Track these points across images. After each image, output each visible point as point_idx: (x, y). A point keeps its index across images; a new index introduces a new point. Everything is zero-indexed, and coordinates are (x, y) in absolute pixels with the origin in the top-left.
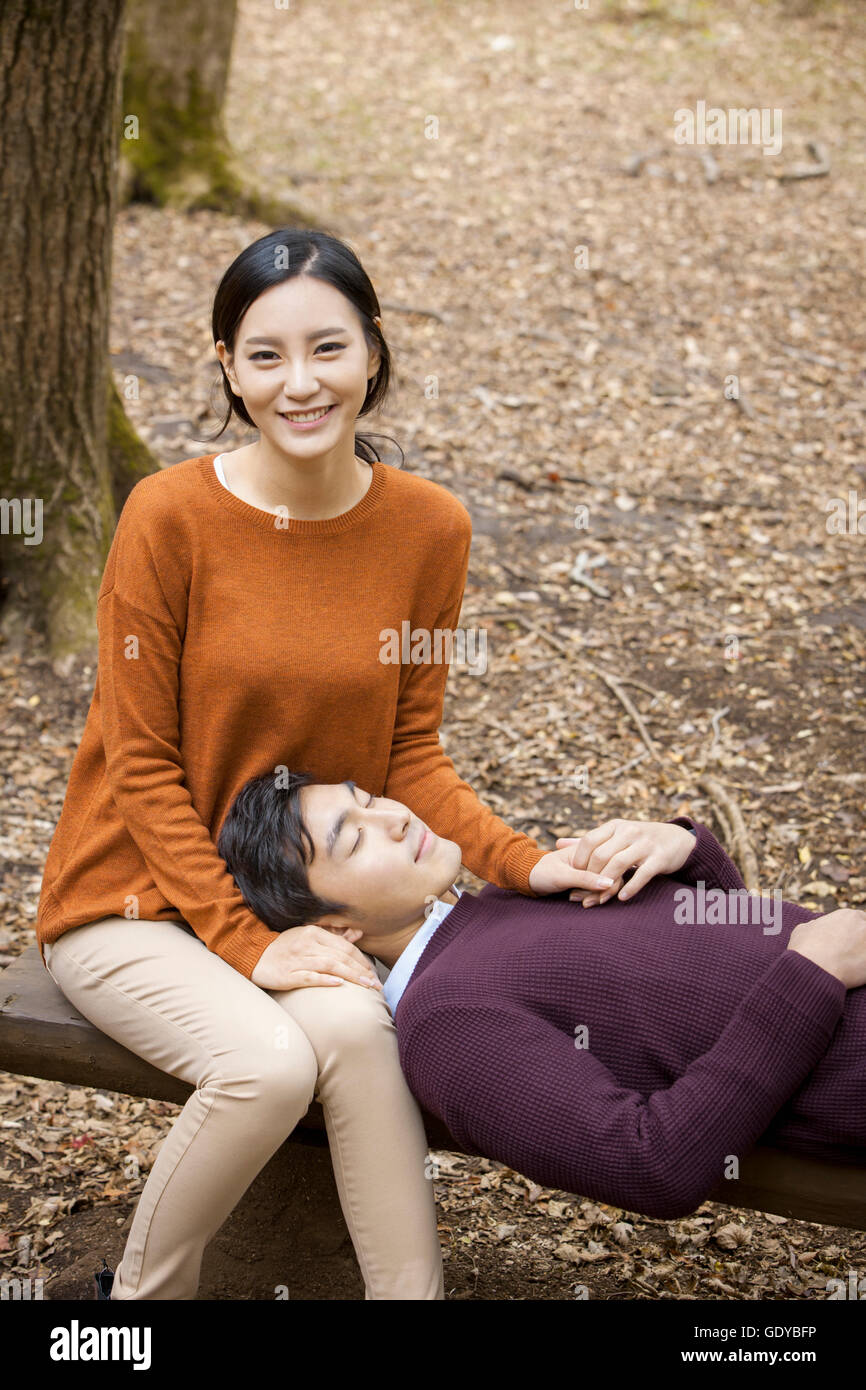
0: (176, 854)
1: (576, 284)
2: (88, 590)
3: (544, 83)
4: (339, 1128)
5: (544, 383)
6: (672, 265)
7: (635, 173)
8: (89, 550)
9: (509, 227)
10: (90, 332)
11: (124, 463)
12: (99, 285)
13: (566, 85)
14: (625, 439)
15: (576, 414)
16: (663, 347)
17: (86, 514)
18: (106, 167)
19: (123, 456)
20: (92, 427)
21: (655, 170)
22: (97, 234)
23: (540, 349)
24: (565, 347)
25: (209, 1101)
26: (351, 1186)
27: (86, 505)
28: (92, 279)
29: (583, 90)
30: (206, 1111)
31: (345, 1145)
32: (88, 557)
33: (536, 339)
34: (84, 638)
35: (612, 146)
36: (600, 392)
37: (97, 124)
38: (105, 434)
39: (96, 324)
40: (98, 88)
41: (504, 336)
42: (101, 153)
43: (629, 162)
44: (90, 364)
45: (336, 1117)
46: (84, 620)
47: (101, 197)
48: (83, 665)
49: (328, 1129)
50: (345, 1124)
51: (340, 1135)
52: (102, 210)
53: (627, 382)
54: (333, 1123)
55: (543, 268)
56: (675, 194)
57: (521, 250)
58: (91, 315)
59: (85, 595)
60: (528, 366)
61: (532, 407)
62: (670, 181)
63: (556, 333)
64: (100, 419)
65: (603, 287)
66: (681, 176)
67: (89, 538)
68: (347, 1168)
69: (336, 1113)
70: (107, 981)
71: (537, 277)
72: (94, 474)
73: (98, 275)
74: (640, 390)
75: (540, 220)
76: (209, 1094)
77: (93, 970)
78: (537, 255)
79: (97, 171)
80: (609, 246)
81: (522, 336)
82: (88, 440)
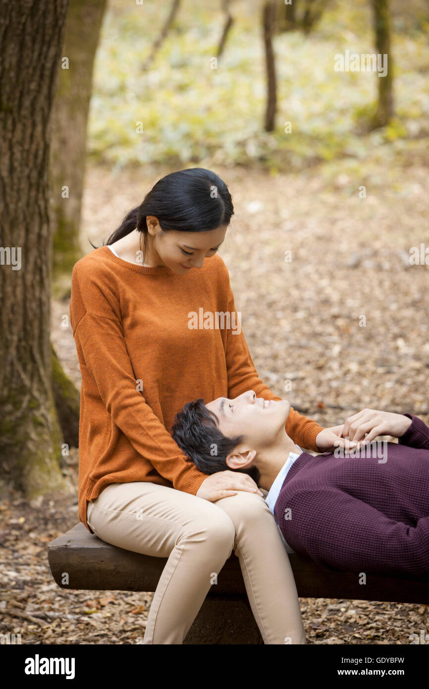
0: (154, 436)
1: (322, 321)
2: (47, 460)
3: (288, 225)
4: (248, 565)
5: (309, 368)
6: (384, 309)
7: (357, 266)
8: (47, 437)
9: (275, 296)
10: (41, 304)
11: (61, 392)
12: (44, 274)
13: (302, 226)
14: (363, 390)
15: (330, 380)
16: (383, 346)
17: (43, 416)
18: (46, 201)
19: (60, 387)
20: (44, 364)
21: (368, 264)
22: (43, 242)
23: (304, 352)
24: (319, 349)
25: (182, 547)
26: (257, 595)
27: (43, 410)
28: (41, 270)
29: (314, 226)
30: (181, 552)
31: (252, 573)
32: (45, 441)
33: (301, 347)
34: (47, 487)
35: (339, 254)
36: (344, 369)
37: (41, 174)
38: (50, 369)
39: (44, 299)
40: (41, 153)
41: (280, 347)
42: (44, 192)
43: (351, 261)
44: (41, 324)
45: (246, 558)
46: (46, 477)
47: (44, 219)
48: (49, 500)
49: (242, 567)
50: (251, 561)
51: (248, 568)
52: (45, 227)
53: (362, 363)
54: (245, 562)
55: (301, 315)
56: (384, 276)
57: (283, 309)
58: (41, 292)
59: (45, 463)
60: (298, 361)
61: (303, 379)
62: (379, 268)
63: (313, 343)
64: (48, 360)
65: (341, 322)
66: (387, 265)
67: (46, 430)
68: (254, 586)
69: (246, 556)
70: (123, 512)
71: (296, 320)
72: (45, 393)
73: (44, 268)
74: (370, 366)
75: (295, 293)
76: (182, 544)
77: (115, 509)
78: (295, 309)
79: (42, 203)
80: (342, 303)
81: (291, 346)
82: (42, 371)
